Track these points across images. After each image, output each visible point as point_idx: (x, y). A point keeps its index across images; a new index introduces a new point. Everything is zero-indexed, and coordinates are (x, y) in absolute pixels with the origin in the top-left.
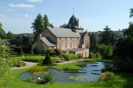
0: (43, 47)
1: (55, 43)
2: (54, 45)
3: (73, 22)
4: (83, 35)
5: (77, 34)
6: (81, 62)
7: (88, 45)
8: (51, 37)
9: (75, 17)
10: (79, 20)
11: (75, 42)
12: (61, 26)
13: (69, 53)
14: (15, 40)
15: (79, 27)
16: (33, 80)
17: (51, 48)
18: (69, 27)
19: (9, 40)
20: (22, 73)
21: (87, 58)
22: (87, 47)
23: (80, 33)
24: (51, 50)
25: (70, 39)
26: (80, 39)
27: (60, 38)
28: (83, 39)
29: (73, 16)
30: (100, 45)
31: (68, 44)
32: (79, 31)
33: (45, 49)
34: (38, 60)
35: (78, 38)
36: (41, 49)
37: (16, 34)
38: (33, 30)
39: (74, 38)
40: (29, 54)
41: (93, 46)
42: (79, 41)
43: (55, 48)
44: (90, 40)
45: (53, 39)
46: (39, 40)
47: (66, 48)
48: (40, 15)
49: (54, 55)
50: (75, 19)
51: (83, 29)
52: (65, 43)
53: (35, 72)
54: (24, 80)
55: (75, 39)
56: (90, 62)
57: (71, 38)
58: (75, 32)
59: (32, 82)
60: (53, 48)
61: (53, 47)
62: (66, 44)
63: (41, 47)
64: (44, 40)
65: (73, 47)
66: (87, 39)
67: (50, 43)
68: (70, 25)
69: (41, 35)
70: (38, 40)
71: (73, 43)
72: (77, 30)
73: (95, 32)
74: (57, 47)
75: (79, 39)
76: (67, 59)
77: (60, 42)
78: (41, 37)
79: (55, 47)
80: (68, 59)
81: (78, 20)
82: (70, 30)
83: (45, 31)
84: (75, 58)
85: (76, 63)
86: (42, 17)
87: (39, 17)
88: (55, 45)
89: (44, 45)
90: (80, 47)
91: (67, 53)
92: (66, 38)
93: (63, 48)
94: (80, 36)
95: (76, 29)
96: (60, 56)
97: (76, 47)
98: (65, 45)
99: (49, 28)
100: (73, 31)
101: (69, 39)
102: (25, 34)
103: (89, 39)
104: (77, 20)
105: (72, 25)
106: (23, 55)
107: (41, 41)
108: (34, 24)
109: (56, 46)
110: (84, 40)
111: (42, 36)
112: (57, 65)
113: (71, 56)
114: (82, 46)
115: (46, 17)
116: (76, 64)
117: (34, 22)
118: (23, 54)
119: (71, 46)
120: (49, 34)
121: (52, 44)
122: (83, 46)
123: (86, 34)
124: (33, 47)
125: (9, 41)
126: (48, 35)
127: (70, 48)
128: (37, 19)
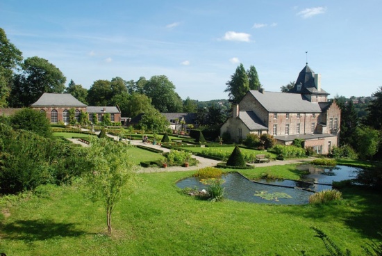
0: (240, 130)
1: (265, 123)
2: (262, 127)
3: (306, 80)
4: (325, 107)
5: (314, 104)
6: (306, 164)
7: (337, 127)
8: (257, 111)
9: (309, 70)
10: (319, 76)
11: (307, 121)
12: (284, 87)
13: (292, 144)
14: (196, 114)
15: (319, 90)
16: (192, 191)
17: (256, 133)
18: (298, 89)
19: (185, 114)
20: (182, 177)
21: (325, 156)
22: (333, 132)
23: (319, 103)
24: (256, 136)
25: (296, 114)
26: (319, 114)
27: (276, 113)
28: (326, 115)
29: (306, 67)
30: (362, 129)
31: (291, 125)
32: (319, 97)
33: (245, 135)
34: (222, 157)
35: (314, 113)
36: (238, 135)
37: (203, 101)
38: (229, 95)
39: (305, 113)
40: (214, 144)
41: (349, 128)
42: (316, 118)
43: (264, 132)
44: (341, 117)
45: (261, 115)
46: (234, 117)
47: (288, 133)
48: (242, 66)
49: (260, 148)
50: (310, 73)
51: (326, 95)
52: (285, 122)
53: (205, 178)
54: (180, 190)
55: (308, 115)
56: (324, 164)
57: (299, 113)
58: (310, 101)
59: (190, 195)
60: (261, 133)
61: (260, 131)
62: (288, 125)
63: (237, 129)
64: (244, 116)
65: (302, 132)
66: (334, 115)
67: (256, 122)
68: (299, 86)
69: (238, 106)
70: (232, 117)
71: (302, 124)
72: (313, 97)
73: (366, 96)
74: (267, 131)
75: (317, 115)
76: (280, 156)
77: (274, 121)
78: (238, 110)
79: (264, 130)
80: (282, 156)
81: (316, 75)
82: (299, 96)
83: (246, 98)
84: (297, 155)
85: (294, 165)
86: (246, 70)
87: (240, 71)
88: (264, 127)
89: (242, 126)
90: (318, 131)
91: (287, 143)
92: (288, 113)
93: (281, 134)
94: (319, 110)
95: (311, 93)
96: (270, 150)
97: (309, 131)
98: (285, 126)
99: (255, 93)
100: (304, 98)
101: (293, 114)
102: (219, 101)
103: (340, 115)
104: (313, 76)
105: (303, 86)
106: (203, 144)
107: (238, 118)
108: (231, 84)
109: (266, 128)
110: (328, 118)
111: (240, 110)
112: (253, 168)
113: (289, 152)
114: (322, 130)
115: (253, 69)
116: (293, 168)
117: (231, 80)
118: (203, 142)
119: (299, 129)
120: (255, 106)
121: (259, 125)
122: (325, 130)
123: (334, 105)
124: (224, 129)
125: (184, 116)
126: (253, 107)
127: (295, 133)
128: (236, 75)
